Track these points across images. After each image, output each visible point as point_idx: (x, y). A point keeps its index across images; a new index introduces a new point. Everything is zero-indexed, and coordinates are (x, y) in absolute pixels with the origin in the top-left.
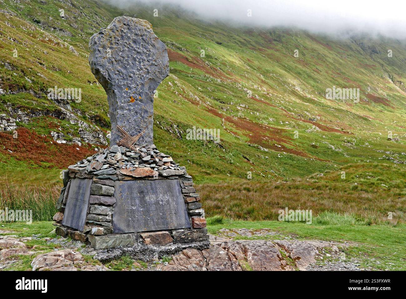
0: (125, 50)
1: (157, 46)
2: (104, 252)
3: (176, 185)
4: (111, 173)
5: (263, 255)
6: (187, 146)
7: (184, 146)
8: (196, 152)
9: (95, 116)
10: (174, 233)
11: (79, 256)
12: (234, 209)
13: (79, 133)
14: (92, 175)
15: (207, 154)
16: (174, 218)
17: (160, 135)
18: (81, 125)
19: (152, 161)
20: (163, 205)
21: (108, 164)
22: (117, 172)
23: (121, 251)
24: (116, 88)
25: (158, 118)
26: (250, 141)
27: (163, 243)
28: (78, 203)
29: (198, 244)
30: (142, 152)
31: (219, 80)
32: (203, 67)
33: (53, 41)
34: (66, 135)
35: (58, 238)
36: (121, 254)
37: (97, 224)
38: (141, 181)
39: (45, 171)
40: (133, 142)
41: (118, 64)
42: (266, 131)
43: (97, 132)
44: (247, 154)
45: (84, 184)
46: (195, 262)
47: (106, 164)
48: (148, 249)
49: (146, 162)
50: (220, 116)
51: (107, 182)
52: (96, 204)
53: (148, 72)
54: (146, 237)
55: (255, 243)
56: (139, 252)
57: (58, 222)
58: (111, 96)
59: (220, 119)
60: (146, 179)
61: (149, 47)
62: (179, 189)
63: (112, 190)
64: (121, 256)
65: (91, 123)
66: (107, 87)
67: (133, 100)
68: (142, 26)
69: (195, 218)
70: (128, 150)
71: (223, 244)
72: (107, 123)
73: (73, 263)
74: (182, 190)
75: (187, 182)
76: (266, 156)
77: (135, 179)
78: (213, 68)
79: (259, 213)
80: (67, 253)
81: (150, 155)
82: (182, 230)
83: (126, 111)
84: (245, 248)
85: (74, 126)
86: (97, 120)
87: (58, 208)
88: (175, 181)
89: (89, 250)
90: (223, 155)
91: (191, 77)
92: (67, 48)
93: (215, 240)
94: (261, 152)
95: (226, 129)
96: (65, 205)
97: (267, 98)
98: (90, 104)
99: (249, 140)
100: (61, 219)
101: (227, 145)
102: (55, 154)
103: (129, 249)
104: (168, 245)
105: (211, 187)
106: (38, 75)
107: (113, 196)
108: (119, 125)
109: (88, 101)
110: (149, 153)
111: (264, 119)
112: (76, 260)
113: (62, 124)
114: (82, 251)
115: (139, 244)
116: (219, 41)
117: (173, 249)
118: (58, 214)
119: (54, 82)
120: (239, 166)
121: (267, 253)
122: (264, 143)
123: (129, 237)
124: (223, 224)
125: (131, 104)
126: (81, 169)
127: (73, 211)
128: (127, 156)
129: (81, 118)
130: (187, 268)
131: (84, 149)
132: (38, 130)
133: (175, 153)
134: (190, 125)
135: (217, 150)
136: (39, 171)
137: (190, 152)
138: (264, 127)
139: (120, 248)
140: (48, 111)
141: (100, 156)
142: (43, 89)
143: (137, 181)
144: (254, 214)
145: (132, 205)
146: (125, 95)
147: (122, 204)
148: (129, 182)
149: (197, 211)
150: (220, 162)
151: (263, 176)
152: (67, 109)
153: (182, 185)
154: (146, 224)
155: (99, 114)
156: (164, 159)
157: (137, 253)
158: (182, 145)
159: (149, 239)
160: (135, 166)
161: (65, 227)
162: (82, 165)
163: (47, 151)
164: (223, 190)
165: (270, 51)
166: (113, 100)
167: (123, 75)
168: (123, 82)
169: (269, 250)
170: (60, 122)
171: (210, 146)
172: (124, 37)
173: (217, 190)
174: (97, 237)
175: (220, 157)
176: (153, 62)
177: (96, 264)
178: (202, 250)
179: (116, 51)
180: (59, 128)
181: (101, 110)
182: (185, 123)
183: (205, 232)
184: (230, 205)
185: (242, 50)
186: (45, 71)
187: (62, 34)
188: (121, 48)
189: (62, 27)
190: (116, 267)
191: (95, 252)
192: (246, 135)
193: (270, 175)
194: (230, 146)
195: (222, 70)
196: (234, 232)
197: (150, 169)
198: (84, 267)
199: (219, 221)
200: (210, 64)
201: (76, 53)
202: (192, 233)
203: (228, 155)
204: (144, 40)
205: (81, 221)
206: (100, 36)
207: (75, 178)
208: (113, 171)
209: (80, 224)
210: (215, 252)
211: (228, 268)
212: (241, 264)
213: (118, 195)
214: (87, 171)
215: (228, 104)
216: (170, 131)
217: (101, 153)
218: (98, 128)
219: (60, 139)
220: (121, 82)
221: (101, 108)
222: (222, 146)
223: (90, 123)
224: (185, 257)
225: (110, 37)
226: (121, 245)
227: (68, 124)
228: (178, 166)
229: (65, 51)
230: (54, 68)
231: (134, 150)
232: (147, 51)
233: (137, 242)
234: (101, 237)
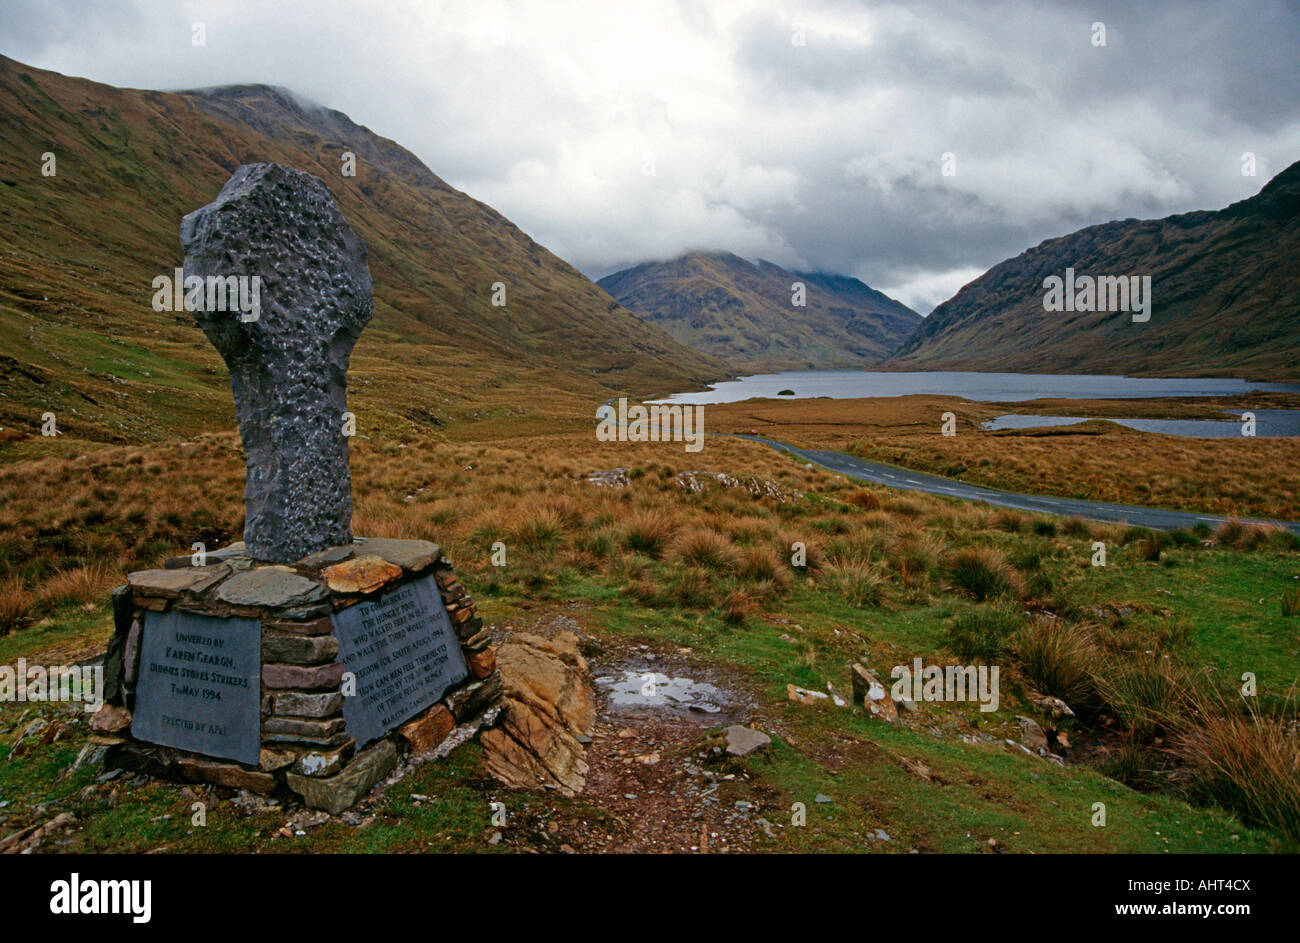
0: (286, 256)
4: (318, 598)
10: (451, 703)
16: (444, 669)
24: (271, 359)
27: (444, 735)
37: (317, 745)
52: (294, 689)
53: (336, 313)
54: (414, 736)
61: (334, 248)
62: (438, 596)
63: (335, 644)
67: (309, 389)
69: (482, 654)
74: (443, 596)
77: (364, 598)
83: (298, 418)
96: (133, 686)
100: (125, 726)
104: (449, 736)
107: (336, 657)
118: (107, 710)
123: (388, 751)
125: (306, 399)
146: (293, 377)
153: (441, 584)
167: (285, 323)
168: (287, 343)
172: (281, 220)
176: (345, 287)
188: (278, 251)
202: (480, 690)
204: (323, 230)
207: (166, 611)
208: (319, 590)
226: (379, 778)
233: (402, 755)
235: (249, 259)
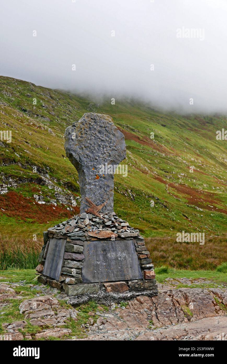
0: (92, 139)
1: (117, 135)
2: (75, 298)
3: (132, 245)
4: (81, 235)
5: (201, 301)
6: (138, 206)
7: (137, 207)
8: (146, 211)
9: (67, 182)
10: (130, 283)
11: (56, 301)
12: (176, 258)
13: (55, 196)
14: (67, 237)
15: (154, 212)
16: (130, 271)
17: (118, 198)
18: (57, 190)
19: (113, 225)
20: (121, 261)
21: (78, 227)
22: (86, 234)
23: (88, 298)
24: (85, 168)
25: (116, 184)
26: (189, 203)
27: (121, 291)
28: (55, 258)
29: (148, 292)
30: (105, 218)
31: (164, 155)
32: (151, 144)
33: (36, 125)
34: (45, 198)
35: (39, 285)
36: (88, 300)
37: (70, 276)
38: (104, 241)
39: (29, 225)
40: (98, 210)
41: (87, 149)
42: (201, 195)
43: (69, 195)
44: (186, 212)
45: (60, 243)
46: (146, 307)
47: (77, 228)
48: (109, 295)
49: (108, 226)
50: (165, 183)
51: (78, 242)
52: (69, 259)
53: (110, 156)
54: (108, 286)
55: (194, 291)
56: (102, 298)
57: (39, 272)
58: (81, 175)
59: (165, 185)
60: (108, 240)
61: (111, 136)
62: (133, 248)
63: (82, 249)
64: (88, 301)
65: (65, 188)
66: (78, 167)
67: (98, 178)
68: (105, 120)
69: (147, 271)
70: (94, 216)
71: (169, 292)
72: (77, 188)
73: (51, 307)
74: (136, 248)
75: (140, 242)
76: (201, 214)
77: (99, 240)
78: (159, 145)
79: (196, 262)
80: (46, 299)
81: (111, 220)
82: (136, 281)
83: (93, 186)
84: (186, 296)
85: (51, 190)
86: (69, 186)
87: (40, 261)
88: (130, 242)
89: (63, 296)
90: (167, 214)
91: (142, 152)
92: (47, 130)
93: (162, 288)
94: (197, 211)
95: (169, 193)
96: (45, 259)
97: (202, 169)
98: (64, 173)
99: (187, 201)
100: (42, 270)
101: (170, 206)
102: (36, 212)
103: (94, 295)
104: (125, 292)
105: (157, 240)
106: (25, 152)
107: (83, 253)
108: (87, 197)
109: (62, 171)
110: (110, 219)
111: (199, 185)
112: (54, 304)
113: (42, 189)
114: (58, 296)
115: (102, 291)
116: (164, 124)
117: (129, 296)
118: (40, 266)
119: (37, 156)
120: (179, 223)
121: (204, 299)
122: (199, 205)
123: (94, 286)
124: (168, 273)
125: (97, 181)
126: (58, 231)
127: (51, 264)
128: (93, 222)
129: (57, 185)
130: (140, 312)
131: (59, 208)
132: (24, 193)
133: (129, 212)
134: (141, 190)
135: (162, 210)
136: (24, 225)
137: (141, 211)
138: (199, 191)
139: (87, 295)
140: (32, 179)
141: (72, 221)
142: (28, 162)
143: (101, 241)
144: (192, 263)
145: (97, 261)
146: (92, 174)
147: (89, 260)
148: (95, 242)
149: (148, 266)
150: (165, 219)
151: (199, 231)
152: (46, 177)
153: (136, 245)
154: (108, 276)
155: (70, 181)
156: (122, 223)
157: (101, 299)
158: (135, 205)
159: (110, 288)
160: (100, 229)
161: (45, 277)
162: (58, 228)
163: (31, 210)
164: (167, 243)
165: (204, 131)
166: (83, 177)
167: (90, 158)
168: (91, 164)
169: (205, 297)
170: (41, 188)
171: (157, 207)
172: (91, 129)
173: (162, 243)
174: (69, 286)
175: (165, 215)
176: (114, 148)
177: (69, 308)
178: (152, 297)
179: (85, 139)
180: (40, 192)
181: (72, 178)
182: (137, 188)
183: (154, 282)
184: (173, 255)
185: (182, 131)
186: (30, 148)
187: (43, 119)
188: (89, 137)
189: (43, 114)
190: (85, 310)
191: (68, 298)
192: (185, 198)
193: (205, 230)
194: (172, 206)
195: (166, 146)
196: (177, 280)
197: (111, 232)
198: (59, 310)
199: (165, 271)
200: (156, 142)
201: (54, 134)
202: (144, 283)
203: (171, 214)
204: (107, 131)
205: (58, 272)
206: (73, 128)
207: (53, 238)
208: (82, 233)
209: (57, 275)
210: (162, 298)
211: (173, 312)
212: (183, 308)
213: (86, 253)
214: (63, 233)
215: (171, 173)
216: (126, 195)
217: (73, 219)
218: (70, 192)
219: (40, 201)
220: (89, 163)
221: (72, 177)
222: (166, 207)
223: (63, 188)
224: (138, 303)
225: (81, 129)
226: (88, 292)
227: (47, 189)
228: (133, 229)
229: (45, 132)
230: (37, 145)
231: (98, 217)
232: (109, 139)
233: (101, 290)
234: (72, 286)
235: (79, 140)
